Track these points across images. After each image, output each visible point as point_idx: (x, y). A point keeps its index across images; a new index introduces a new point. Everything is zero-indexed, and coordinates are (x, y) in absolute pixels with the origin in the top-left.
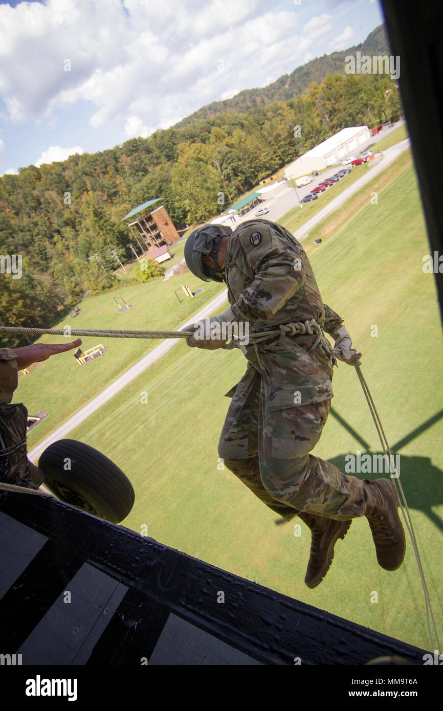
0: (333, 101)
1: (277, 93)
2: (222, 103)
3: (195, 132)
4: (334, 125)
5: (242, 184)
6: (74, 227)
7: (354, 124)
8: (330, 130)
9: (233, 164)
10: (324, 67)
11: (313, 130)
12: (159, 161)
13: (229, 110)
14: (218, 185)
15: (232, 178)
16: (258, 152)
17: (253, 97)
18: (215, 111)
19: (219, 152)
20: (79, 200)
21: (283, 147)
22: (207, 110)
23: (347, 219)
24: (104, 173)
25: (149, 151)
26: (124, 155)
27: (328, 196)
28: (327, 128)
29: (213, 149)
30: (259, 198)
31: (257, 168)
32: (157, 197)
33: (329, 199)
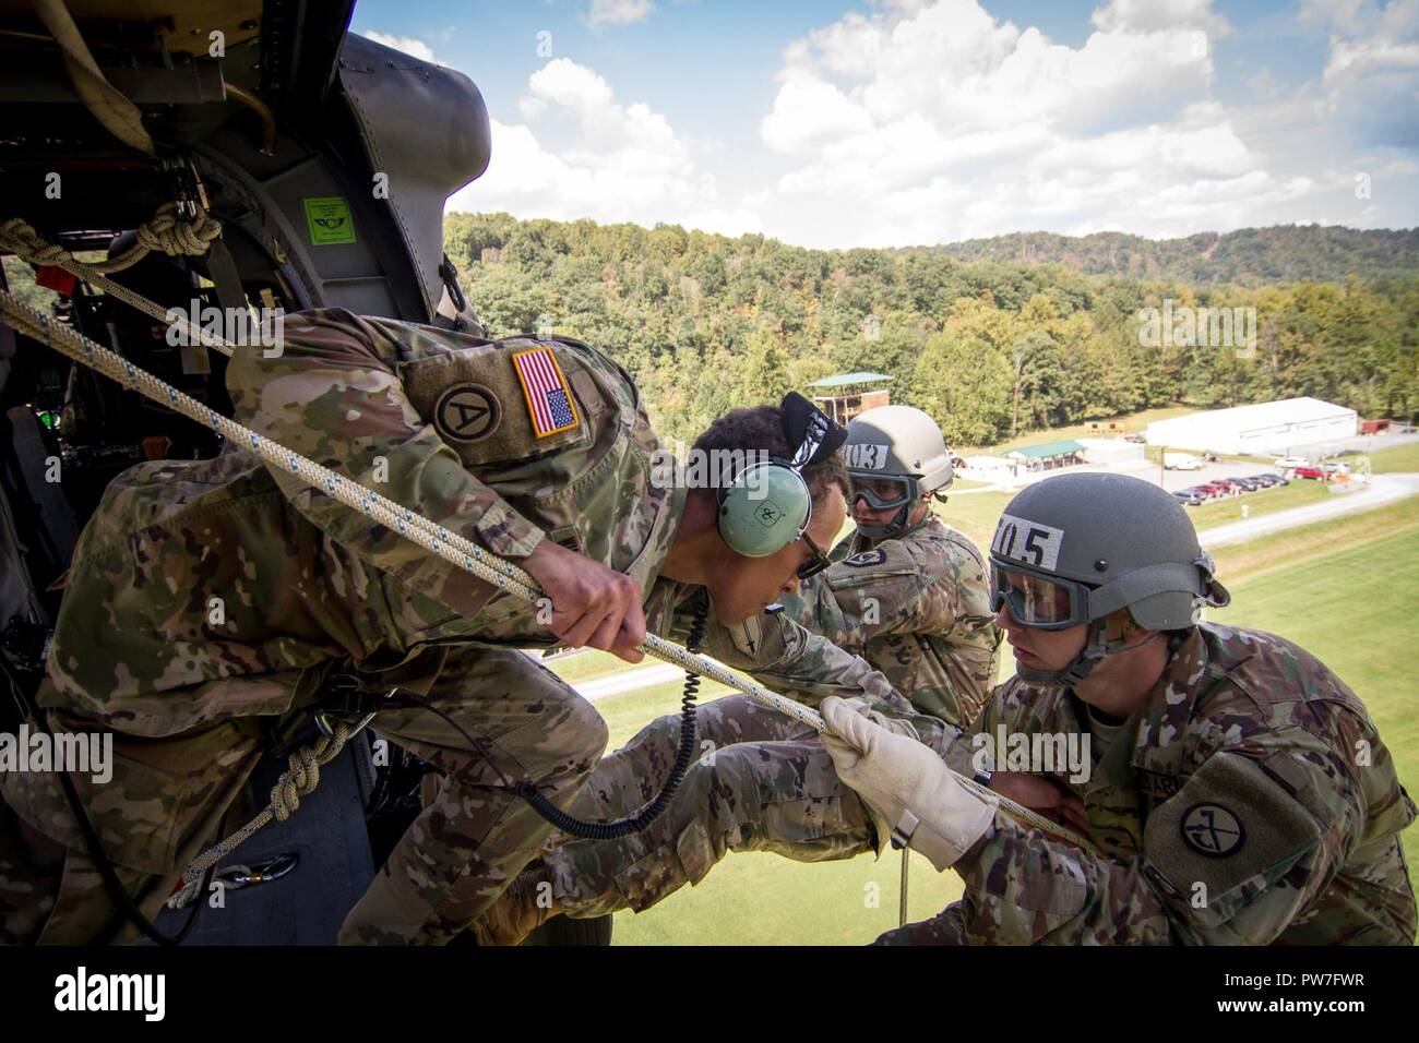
0: (1300, 336)
1: (1180, 261)
2: (1057, 240)
3: (989, 279)
4: (1284, 380)
5: (1048, 411)
6: (701, 353)
7: (1329, 395)
8: (1272, 384)
9: (1049, 371)
10: (1303, 247)
11: (1235, 369)
12: (900, 303)
13: (1066, 256)
14: (1005, 394)
15: (1034, 394)
16: (1104, 368)
17: (1125, 251)
18: (1039, 248)
19: (1031, 341)
20: (730, 313)
21: (1157, 375)
22: (1023, 241)
23: (1249, 570)
24: (795, 286)
25: (888, 280)
26: (843, 269)
27: (1222, 510)
28: (1268, 379)
29: (1021, 331)
30: (1079, 454)
31: (1091, 395)
32: (881, 371)
33: (1223, 518)
